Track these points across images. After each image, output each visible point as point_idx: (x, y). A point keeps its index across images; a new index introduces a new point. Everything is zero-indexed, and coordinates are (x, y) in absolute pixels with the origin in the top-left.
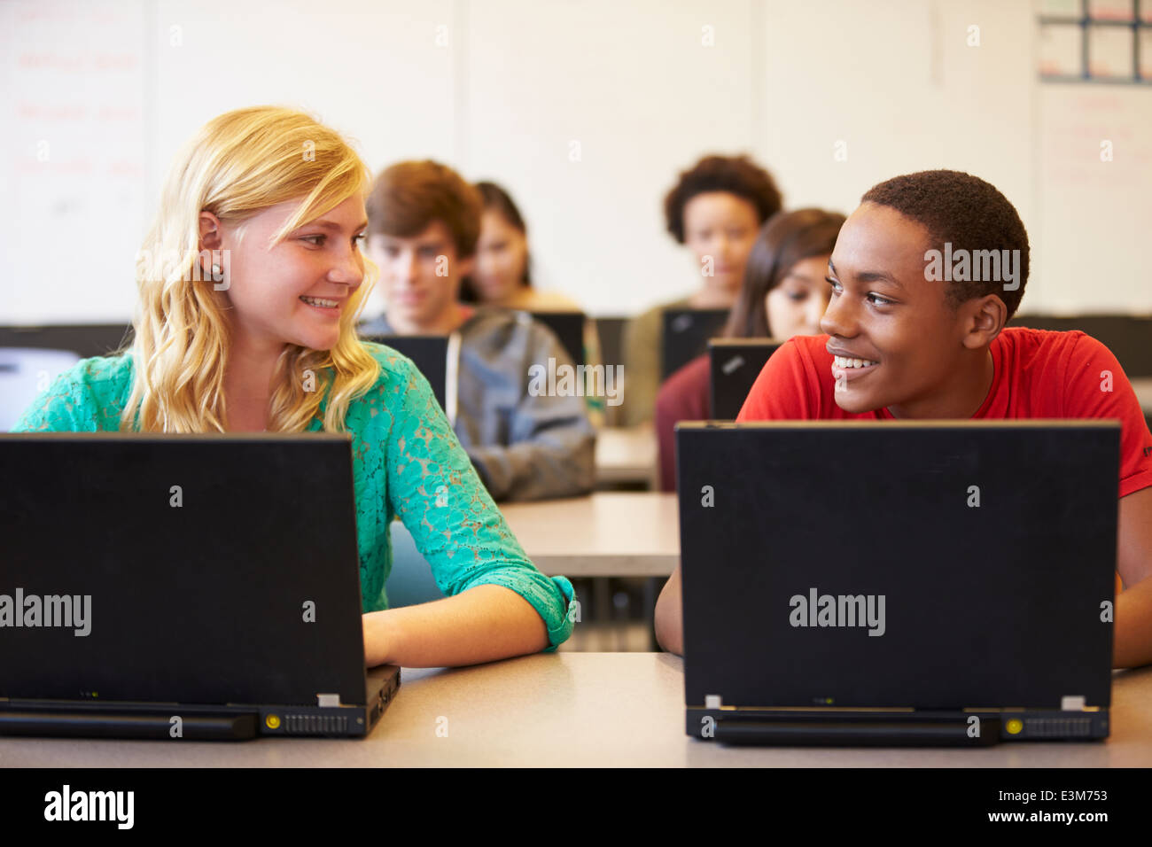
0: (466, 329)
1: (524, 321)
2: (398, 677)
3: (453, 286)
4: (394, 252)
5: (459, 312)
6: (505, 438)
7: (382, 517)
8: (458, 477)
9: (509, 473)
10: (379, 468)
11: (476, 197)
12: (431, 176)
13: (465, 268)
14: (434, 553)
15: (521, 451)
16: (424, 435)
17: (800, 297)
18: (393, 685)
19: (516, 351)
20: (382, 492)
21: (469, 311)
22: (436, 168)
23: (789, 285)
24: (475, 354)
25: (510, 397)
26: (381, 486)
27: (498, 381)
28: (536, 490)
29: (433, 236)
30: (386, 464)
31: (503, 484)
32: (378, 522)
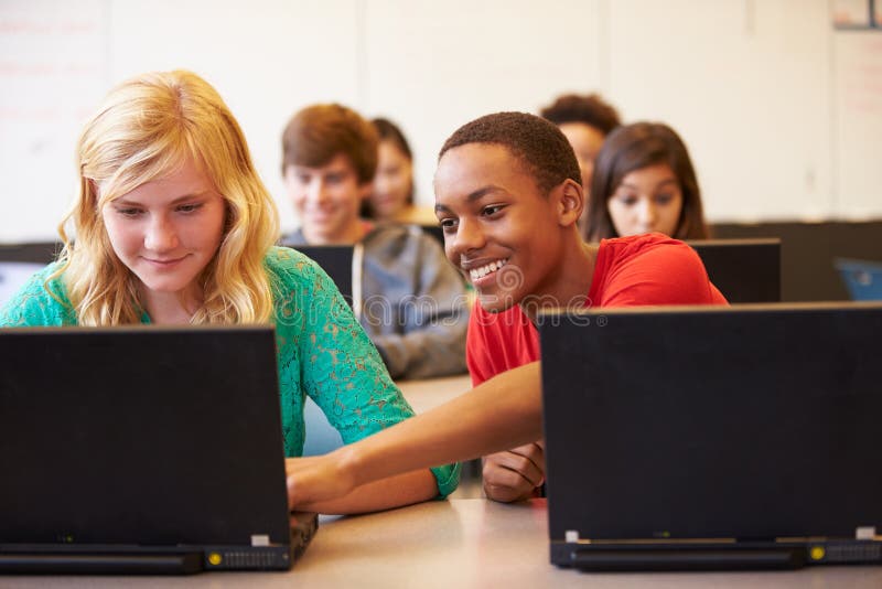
0: (368, 240)
1: (415, 233)
2: (316, 521)
3: (355, 205)
4: (306, 179)
5: (361, 227)
6: (400, 329)
7: (298, 399)
8: (361, 363)
9: (406, 357)
10: (294, 358)
11: (373, 132)
12: (336, 117)
13: (366, 191)
14: (348, 427)
15: (415, 338)
16: (331, 329)
17: (631, 201)
18: (312, 528)
19: (408, 258)
20: (297, 379)
21: (371, 225)
22: (340, 110)
23: (622, 192)
24: (375, 262)
25: (404, 295)
26: (296, 373)
27: (395, 282)
28: (428, 370)
29: (338, 166)
30: (300, 355)
31: (401, 365)
32: (294, 403)
